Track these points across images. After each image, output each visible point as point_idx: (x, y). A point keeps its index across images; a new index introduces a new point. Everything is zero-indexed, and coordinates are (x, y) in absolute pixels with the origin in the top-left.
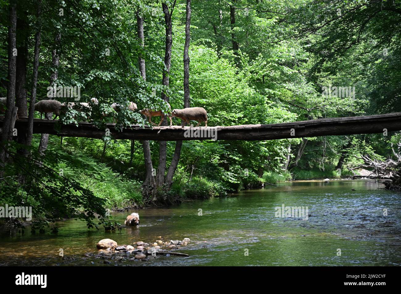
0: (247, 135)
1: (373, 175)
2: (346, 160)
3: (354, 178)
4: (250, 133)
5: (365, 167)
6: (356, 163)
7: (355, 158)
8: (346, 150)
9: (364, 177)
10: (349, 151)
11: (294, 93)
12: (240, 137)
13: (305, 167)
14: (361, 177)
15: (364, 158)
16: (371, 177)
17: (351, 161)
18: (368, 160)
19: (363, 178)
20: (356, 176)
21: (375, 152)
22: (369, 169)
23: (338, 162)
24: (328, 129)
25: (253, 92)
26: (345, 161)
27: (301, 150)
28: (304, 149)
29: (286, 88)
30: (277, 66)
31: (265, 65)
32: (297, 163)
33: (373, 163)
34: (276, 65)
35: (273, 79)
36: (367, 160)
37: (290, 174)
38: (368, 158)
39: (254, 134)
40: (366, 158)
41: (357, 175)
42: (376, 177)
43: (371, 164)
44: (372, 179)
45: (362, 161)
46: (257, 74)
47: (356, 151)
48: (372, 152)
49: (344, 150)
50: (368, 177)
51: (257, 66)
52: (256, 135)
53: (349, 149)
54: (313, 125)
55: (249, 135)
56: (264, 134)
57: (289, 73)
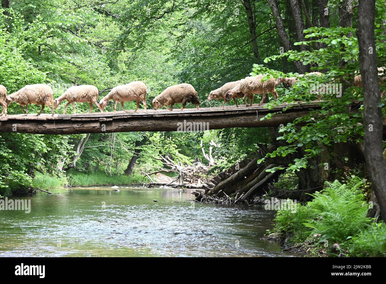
0: (40, 127)
1: (175, 183)
2: (139, 161)
3: (150, 186)
4: (44, 125)
5: (166, 172)
6: (153, 166)
7: (151, 159)
8: (142, 147)
9: (163, 185)
10: (145, 149)
11: (80, 69)
12: (30, 129)
13: (84, 169)
14: (159, 185)
15: (165, 159)
16: (173, 185)
17: (146, 163)
18: (170, 162)
19: (162, 187)
20: (153, 184)
21: (179, 152)
22: (170, 174)
23: (128, 164)
24: (141, 124)
25: (29, 66)
26: (138, 163)
27: (82, 145)
28: (85, 145)
29: (71, 62)
30: (60, 32)
31: (45, 31)
32: (75, 164)
33: (176, 167)
34: (59, 30)
35: (53, 48)
36: (168, 163)
37: (65, 178)
38: (169, 159)
39: (48, 126)
40: (167, 159)
41: (154, 182)
42: (179, 186)
43: (174, 168)
44: (174, 187)
45: (160, 163)
46: (34, 41)
47: (155, 149)
48: (176, 152)
49: (138, 148)
50: (169, 185)
51: (35, 31)
52: (51, 128)
53: (146, 147)
54: (122, 117)
55: (42, 127)
56: (62, 127)
57: (75, 43)
